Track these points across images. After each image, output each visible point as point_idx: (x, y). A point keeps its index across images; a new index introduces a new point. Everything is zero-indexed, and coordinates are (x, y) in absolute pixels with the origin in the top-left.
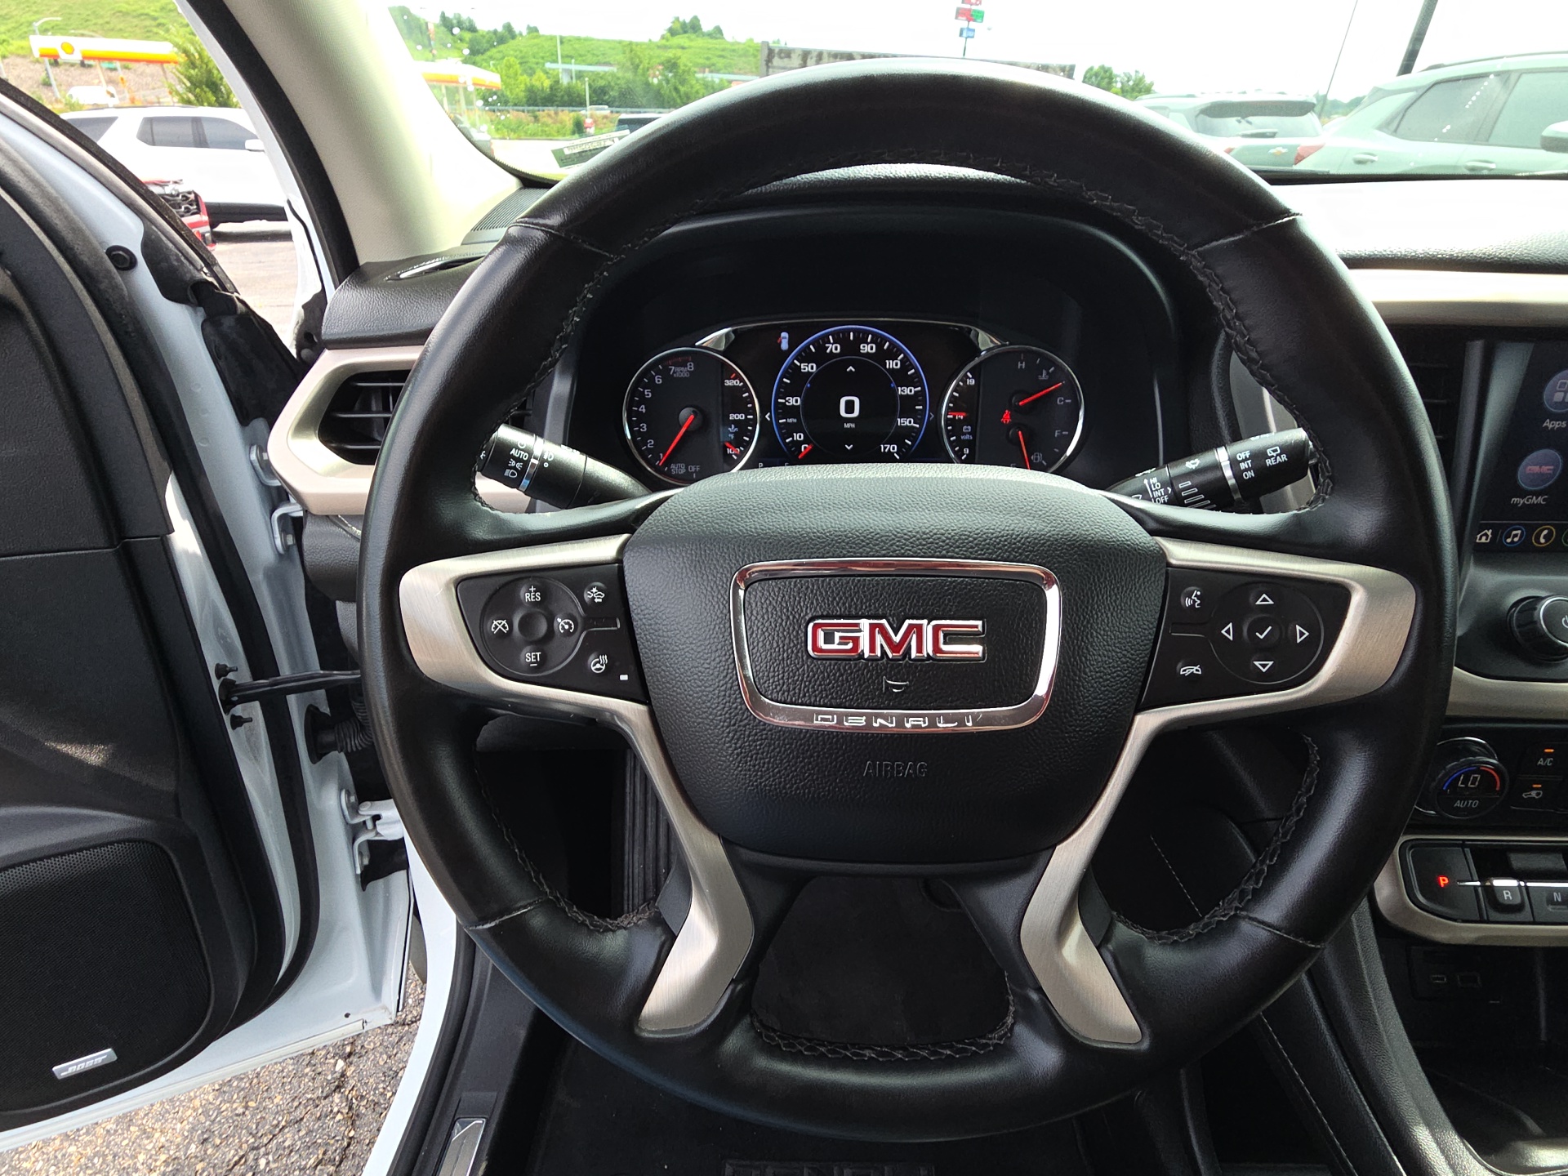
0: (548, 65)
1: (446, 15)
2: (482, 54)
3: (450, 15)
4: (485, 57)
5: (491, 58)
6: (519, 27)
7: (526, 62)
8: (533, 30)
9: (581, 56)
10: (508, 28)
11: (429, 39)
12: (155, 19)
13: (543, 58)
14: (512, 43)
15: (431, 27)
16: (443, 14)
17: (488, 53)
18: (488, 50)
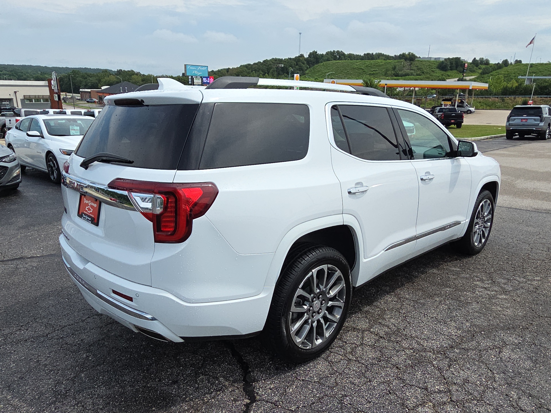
0: (520, 77)
1: (476, 59)
2: (488, 74)
3: (478, 59)
4: (489, 75)
5: (492, 75)
6: (511, 61)
7: (510, 76)
8: (518, 62)
9: (540, 72)
10: (505, 63)
11: (464, 69)
12: (363, 69)
13: (519, 74)
14: (505, 68)
15: (466, 65)
16: (475, 58)
17: (491, 73)
18: (492, 72)
